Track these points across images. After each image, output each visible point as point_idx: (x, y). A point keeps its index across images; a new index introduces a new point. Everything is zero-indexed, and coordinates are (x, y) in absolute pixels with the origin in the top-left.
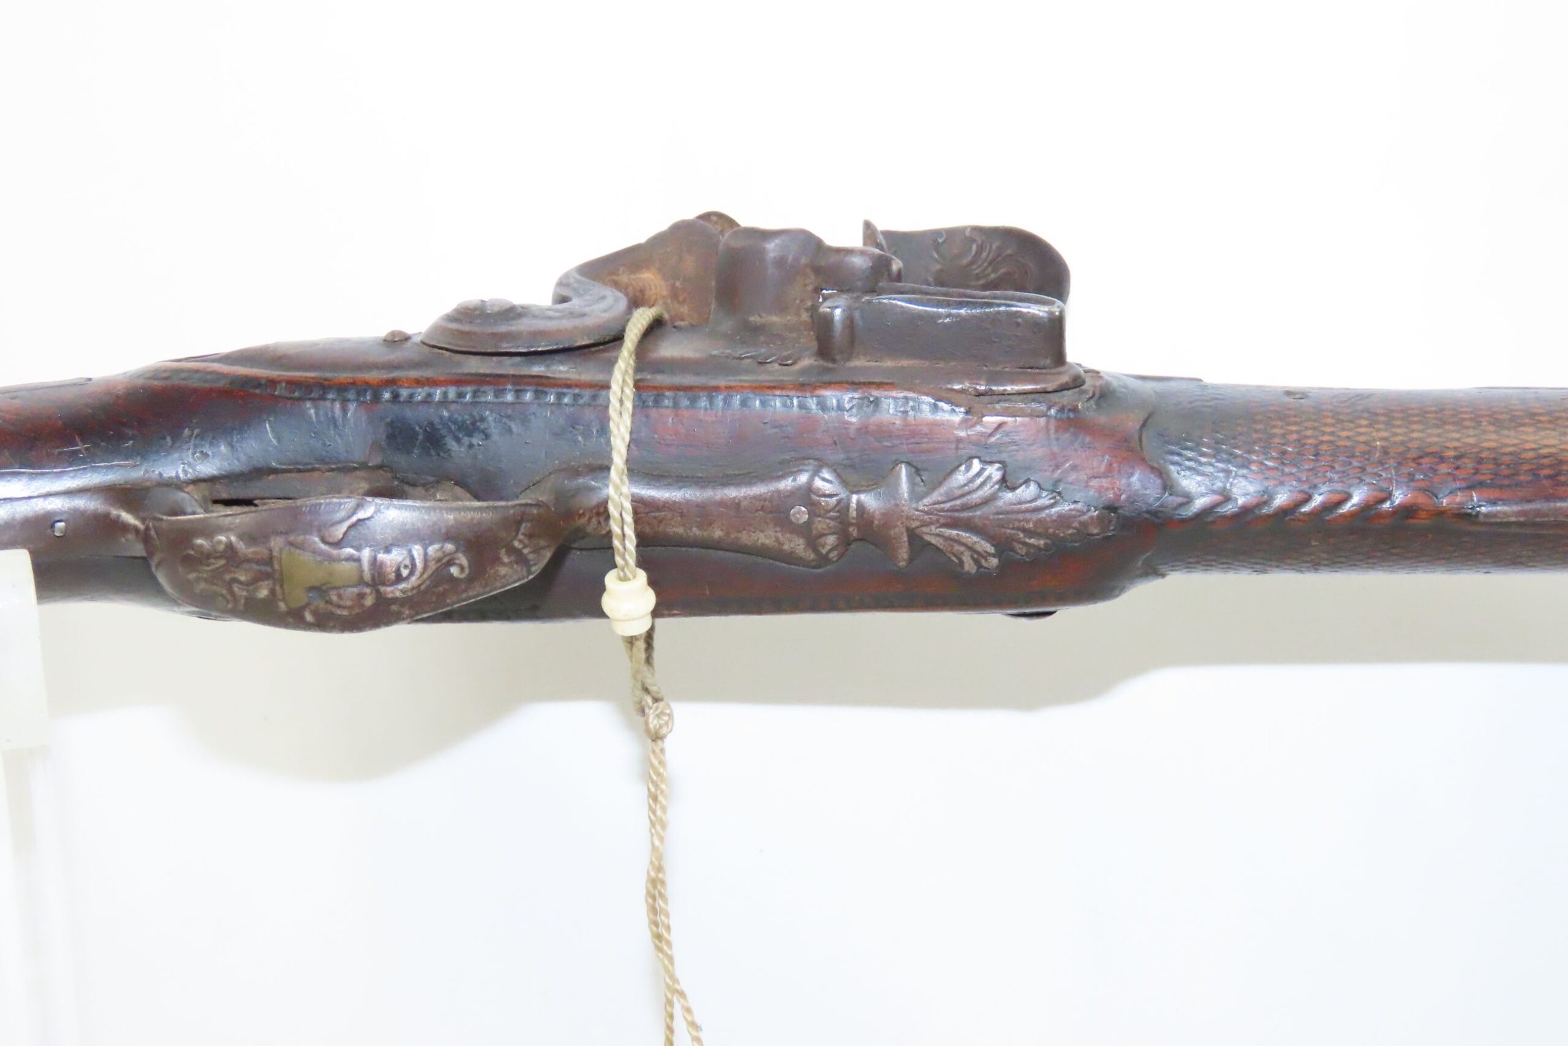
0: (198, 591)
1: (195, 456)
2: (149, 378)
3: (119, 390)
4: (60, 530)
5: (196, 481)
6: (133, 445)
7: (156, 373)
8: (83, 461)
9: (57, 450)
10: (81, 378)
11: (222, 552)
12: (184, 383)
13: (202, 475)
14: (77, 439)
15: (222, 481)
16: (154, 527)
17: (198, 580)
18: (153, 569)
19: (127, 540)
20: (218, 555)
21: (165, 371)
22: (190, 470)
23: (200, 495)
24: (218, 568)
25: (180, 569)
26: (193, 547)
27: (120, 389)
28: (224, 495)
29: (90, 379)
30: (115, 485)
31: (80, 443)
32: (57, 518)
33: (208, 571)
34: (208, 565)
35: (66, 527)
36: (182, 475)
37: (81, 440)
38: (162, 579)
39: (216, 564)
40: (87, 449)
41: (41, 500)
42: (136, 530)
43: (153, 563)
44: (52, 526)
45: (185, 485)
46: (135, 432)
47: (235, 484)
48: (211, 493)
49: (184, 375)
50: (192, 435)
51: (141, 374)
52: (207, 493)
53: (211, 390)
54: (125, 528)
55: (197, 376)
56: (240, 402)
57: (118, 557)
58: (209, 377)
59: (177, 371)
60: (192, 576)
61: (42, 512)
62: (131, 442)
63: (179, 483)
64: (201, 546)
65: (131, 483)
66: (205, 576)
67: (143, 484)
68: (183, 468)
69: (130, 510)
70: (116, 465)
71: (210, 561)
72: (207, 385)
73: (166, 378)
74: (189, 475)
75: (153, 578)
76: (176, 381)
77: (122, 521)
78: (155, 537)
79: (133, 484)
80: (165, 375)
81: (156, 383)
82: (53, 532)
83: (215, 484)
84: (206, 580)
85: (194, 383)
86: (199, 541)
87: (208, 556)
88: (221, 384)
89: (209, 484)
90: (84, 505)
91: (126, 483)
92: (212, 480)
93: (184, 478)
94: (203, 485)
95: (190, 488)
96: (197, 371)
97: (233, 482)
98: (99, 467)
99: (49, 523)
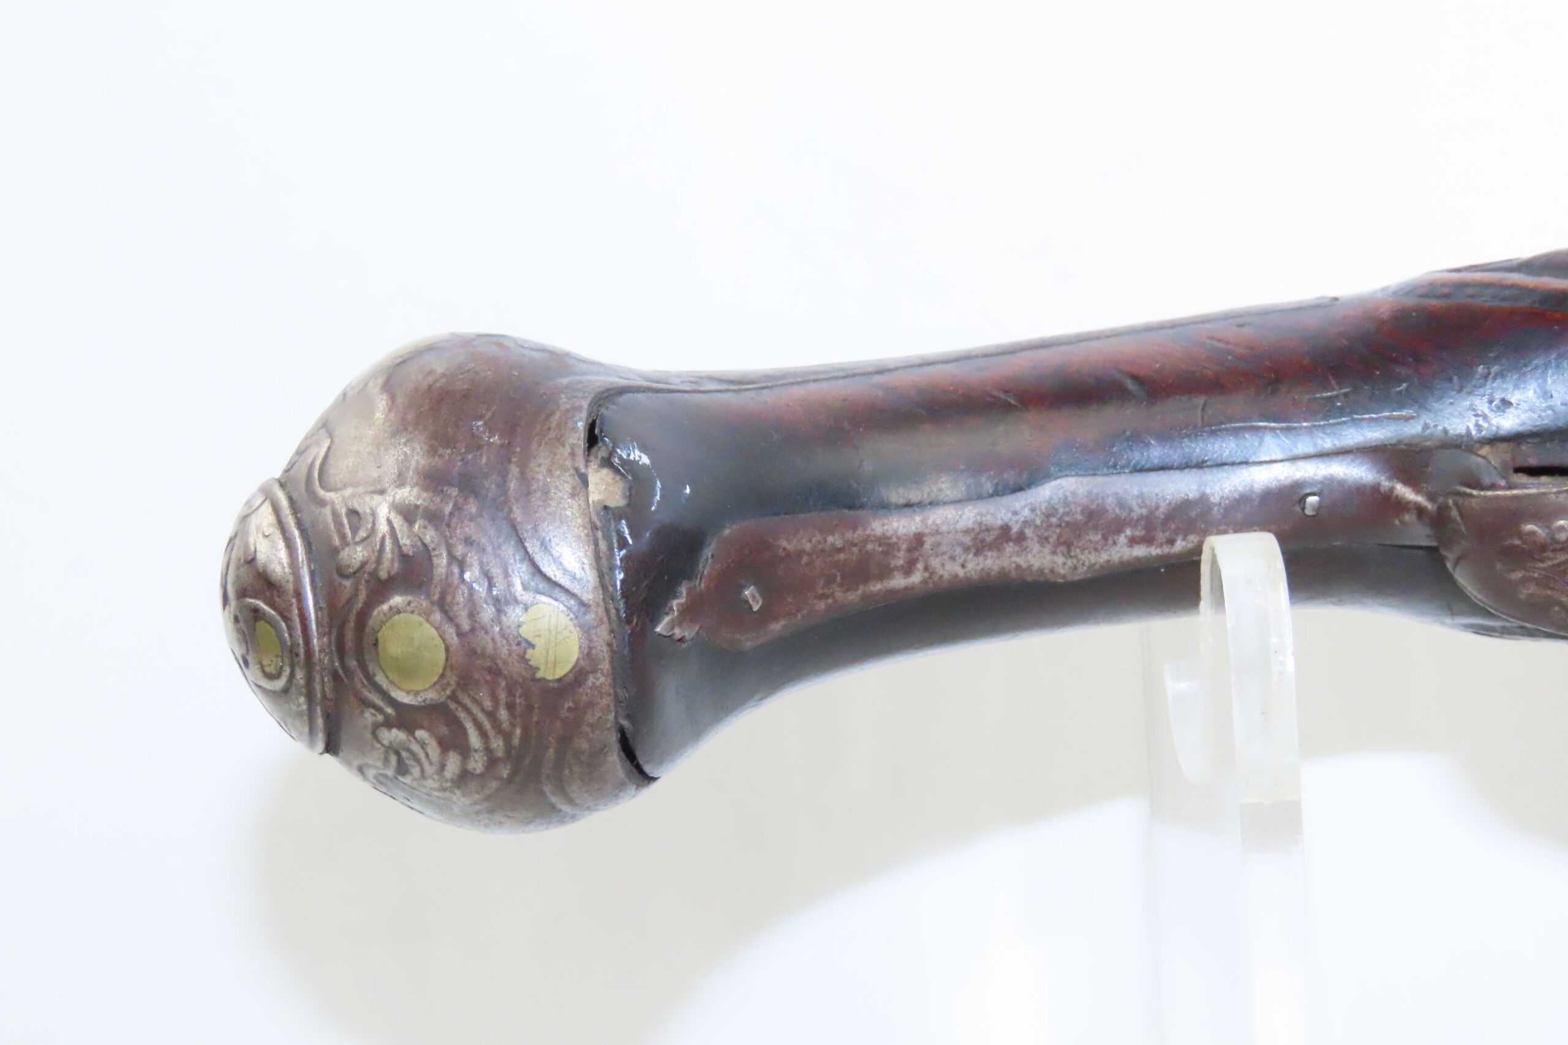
0: (1522, 597)
1: (1493, 405)
2: (1421, 296)
3: (1382, 313)
4: (1312, 505)
5: (1495, 440)
6: (1407, 389)
7: (1431, 289)
8: (1341, 412)
9: (1307, 397)
10: (1323, 298)
11: (1564, 543)
12: (1470, 300)
13: (1502, 432)
14: (1333, 382)
15: (1529, 440)
16: (1456, 504)
17: (1525, 581)
18: (1449, 566)
19: (1402, 523)
20: (1559, 546)
21: (1443, 285)
22: (1486, 425)
23: (1499, 460)
24: (1559, 565)
25: (1499, 566)
26: (1520, 535)
27: (1385, 312)
28: (1533, 462)
29: (1336, 299)
30: (1386, 445)
31: (1336, 387)
32: (1308, 491)
33: (1544, 569)
34: (1542, 561)
35: (1320, 502)
36: (1474, 432)
37: (1338, 383)
38: (1462, 578)
39: (1556, 559)
40: (1346, 395)
41: (1287, 464)
42: (1420, 511)
43: (1450, 556)
44: (1302, 500)
45: (1477, 445)
46: (1410, 372)
47: (1548, 445)
48: (1513, 460)
49: (1470, 291)
50: (1489, 374)
51: (1411, 290)
52: (1508, 457)
53: (1512, 312)
54: (1401, 506)
55: (1491, 291)
56: (1556, 327)
57: (1384, 545)
58: (1507, 292)
59: (1462, 285)
60: (1517, 575)
61: (1288, 482)
62: (1405, 385)
63: (1472, 443)
64: (1533, 533)
65: (1406, 442)
66: (1536, 575)
67: (1422, 444)
68: (1477, 422)
69: (1406, 482)
70: (1389, 418)
71: (1546, 554)
72: (1506, 305)
73: (1446, 296)
74: (1483, 433)
75: (1450, 579)
76: (1461, 299)
77: (1397, 497)
78: (1458, 519)
79: (1410, 445)
80: (1445, 290)
81: (1434, 302)
82: (1303, 509)
83: (1520, 444)
84: (1538, 583)
85: (1485, 301)
86: (1529, 527)
87: (1543, 548)
88: (1526, 303)
89: (1512, 445)
90: (1344, 472)
91: (1399, 442)
92: (1516, 439)
93: (1478, 435)
94: (1503, 446)
95: (1485, 451)
96: (1488, 285)
97: (1545, 442)
98: (1363, 419)
99: (1296, 498)
